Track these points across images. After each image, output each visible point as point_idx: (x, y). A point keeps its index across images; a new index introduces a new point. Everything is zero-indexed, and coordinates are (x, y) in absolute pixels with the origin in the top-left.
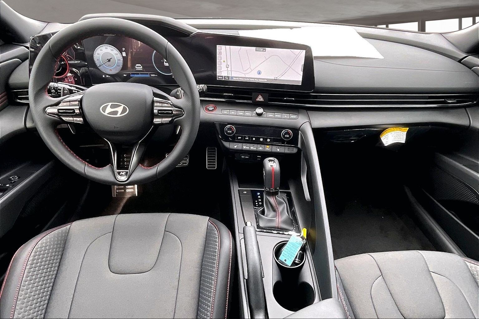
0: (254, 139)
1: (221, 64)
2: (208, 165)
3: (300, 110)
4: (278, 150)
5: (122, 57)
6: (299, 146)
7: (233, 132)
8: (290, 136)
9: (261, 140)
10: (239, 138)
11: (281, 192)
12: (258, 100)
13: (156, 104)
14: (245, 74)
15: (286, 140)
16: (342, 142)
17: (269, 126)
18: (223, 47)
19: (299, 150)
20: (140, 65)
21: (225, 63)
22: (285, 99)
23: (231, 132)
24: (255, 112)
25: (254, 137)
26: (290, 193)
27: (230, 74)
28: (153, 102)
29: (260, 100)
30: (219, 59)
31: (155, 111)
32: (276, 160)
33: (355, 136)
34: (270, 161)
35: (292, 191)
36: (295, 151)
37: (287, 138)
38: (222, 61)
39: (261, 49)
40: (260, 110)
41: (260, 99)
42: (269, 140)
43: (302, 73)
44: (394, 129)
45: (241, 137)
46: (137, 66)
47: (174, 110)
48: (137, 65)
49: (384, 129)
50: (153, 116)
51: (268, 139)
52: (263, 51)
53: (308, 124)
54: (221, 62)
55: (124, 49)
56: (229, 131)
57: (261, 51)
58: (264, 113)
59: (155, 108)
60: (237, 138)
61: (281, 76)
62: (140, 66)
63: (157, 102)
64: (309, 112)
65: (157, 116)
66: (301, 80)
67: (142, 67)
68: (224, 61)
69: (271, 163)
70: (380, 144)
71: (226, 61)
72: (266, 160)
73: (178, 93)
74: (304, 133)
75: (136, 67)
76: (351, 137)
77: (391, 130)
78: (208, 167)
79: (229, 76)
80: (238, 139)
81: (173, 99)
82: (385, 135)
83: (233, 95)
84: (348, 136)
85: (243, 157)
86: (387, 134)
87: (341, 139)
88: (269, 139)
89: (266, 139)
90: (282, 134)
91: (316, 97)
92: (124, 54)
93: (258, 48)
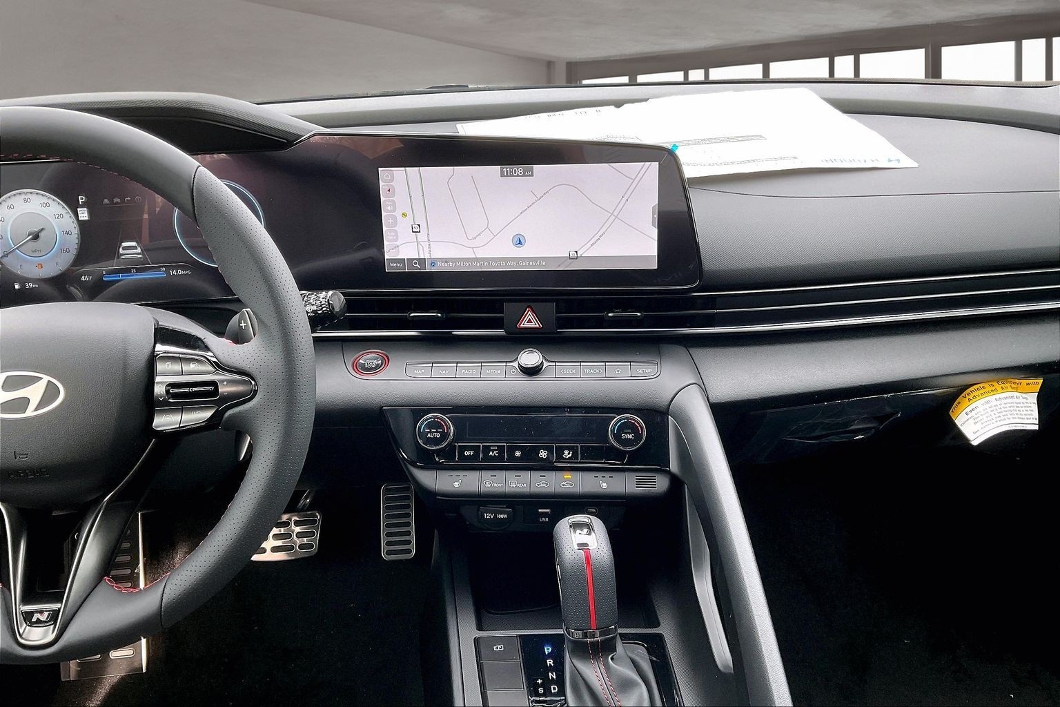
0: (518, 454)
1: (395, 223)
2: (388, 544)
3: (665, 347)
4: (605, 486)
5: (76, 224)
6: (674, 466)
7: (444, 436)
8: (638, 436)
9: (543, 454)
10: (467, 453)
11: (623, 636)
12: (522, 325)
13: (160, 367)
14: (473, 248)
15: (629, 449)
16: (824, 440)
17: (564, 407)
18: (398, 172)
19: (676, 483)
20: (134, 244)
21: (409, 221)
22: (610, 315)
23: (438, 435)
24: (516, 364)
25: (519, 448)
26: (660, 637)
27: (427, 250)
28: (152, 360)
29: (530, 325)
30: (389, 208)
31: (159, 390)
32: (598, 524)
33: (863, 421)
34: (576, 526)
35: (667, 630)
36: (660, 484)
37: (627, 442)
38: (398, 214)
39: (520, 169)
40: (530, 358)
41: (530, 321)
42: (567, 454)
43: (656, 231)
44: (993, 388)
45: (472, 452)
46: (125, 248)
47: (222, 381)
48: (124, 244)
49: (961, 390)
50: (151, 405)
51: (566, 452)
52: (524, 175)
53: (695, 392)
54: (394, 218)
55: (82, 199)
56: (430, 432)
57: (518, 176)
58: (546, 364)
59: (158, 379)
60: (461, 454)
61: (589, 245)
62: (135, 248)
63: (168, 358)
64: (698, 353)
65: (166, 406)
66: (655, 253)
67: (139, 250)
68: (404, 215)
69: (580, 537)
70: (953, 438)
71: (409, 212)
72: (563, 526)
73: (243, 325)
74: (685, 423)
75: (121, 251)
76: (851, 422)
77: (982, 391)
78: (389, 553)
79: (422, 257)
80: (462, 457)
81: (220, 346)
82: (968, 410)
83: (440, 315)
84: (840, 420)
85: (489, 516)
86: (973, 406)
87: (817, 433)
88: (569, 448)
89: (560, 451)
90: (612, 431)
91: (711, 302)
92: (84, 214)
93: (507, 168)
